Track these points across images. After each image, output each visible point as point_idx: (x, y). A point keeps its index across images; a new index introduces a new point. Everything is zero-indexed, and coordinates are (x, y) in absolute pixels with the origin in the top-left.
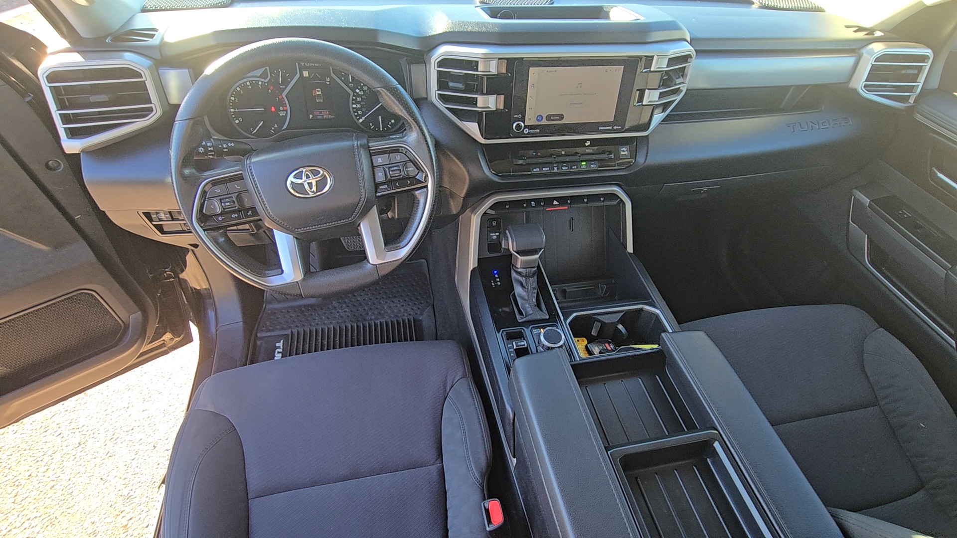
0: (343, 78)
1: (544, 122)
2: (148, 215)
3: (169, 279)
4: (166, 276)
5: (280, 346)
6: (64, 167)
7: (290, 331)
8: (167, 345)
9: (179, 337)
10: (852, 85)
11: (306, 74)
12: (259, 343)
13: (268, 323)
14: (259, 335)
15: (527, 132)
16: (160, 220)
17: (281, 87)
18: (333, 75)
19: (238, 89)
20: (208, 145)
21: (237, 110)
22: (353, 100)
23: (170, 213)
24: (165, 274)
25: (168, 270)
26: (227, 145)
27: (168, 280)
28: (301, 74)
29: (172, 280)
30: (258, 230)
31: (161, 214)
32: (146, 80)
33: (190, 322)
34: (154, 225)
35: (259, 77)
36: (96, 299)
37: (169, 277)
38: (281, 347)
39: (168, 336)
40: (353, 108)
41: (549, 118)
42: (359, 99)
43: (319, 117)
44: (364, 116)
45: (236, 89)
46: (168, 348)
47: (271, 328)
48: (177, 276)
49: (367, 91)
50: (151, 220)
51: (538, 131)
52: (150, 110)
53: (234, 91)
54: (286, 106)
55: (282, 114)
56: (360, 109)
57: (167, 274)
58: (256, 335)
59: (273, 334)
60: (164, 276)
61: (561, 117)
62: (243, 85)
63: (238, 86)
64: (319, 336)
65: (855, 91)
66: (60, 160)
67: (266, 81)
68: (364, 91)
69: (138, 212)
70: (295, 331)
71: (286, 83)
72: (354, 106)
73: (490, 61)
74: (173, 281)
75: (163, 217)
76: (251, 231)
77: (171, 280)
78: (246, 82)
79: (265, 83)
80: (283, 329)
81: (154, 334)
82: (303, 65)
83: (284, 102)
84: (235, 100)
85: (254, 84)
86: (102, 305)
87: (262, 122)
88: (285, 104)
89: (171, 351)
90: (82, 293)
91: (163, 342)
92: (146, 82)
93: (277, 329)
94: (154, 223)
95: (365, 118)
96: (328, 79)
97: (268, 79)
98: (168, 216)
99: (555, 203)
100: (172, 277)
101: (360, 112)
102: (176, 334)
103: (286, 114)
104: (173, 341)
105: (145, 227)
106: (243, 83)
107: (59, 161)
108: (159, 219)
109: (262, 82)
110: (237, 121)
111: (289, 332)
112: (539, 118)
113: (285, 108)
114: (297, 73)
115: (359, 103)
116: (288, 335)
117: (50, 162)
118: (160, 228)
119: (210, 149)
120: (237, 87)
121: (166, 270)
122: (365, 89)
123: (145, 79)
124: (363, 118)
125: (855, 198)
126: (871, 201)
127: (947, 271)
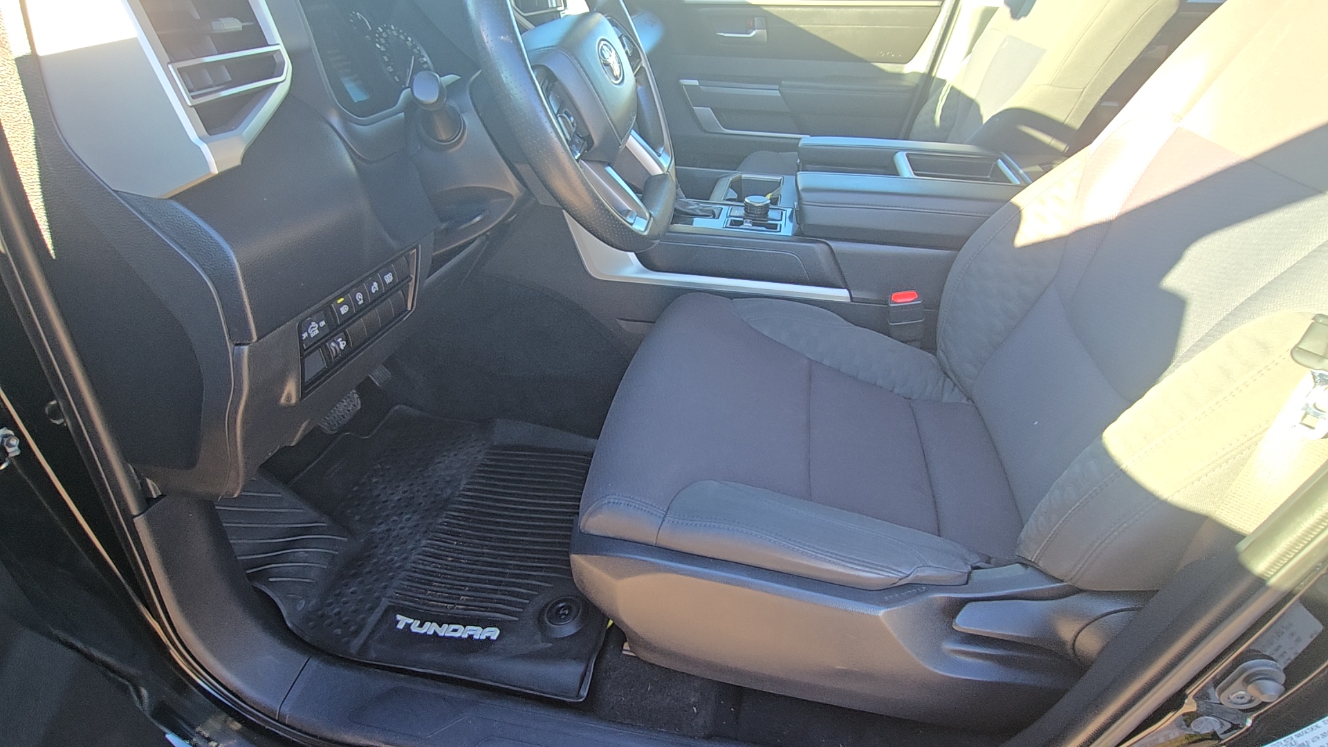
125: (685, 85)
126: (698, 80)
127: (779, 90)
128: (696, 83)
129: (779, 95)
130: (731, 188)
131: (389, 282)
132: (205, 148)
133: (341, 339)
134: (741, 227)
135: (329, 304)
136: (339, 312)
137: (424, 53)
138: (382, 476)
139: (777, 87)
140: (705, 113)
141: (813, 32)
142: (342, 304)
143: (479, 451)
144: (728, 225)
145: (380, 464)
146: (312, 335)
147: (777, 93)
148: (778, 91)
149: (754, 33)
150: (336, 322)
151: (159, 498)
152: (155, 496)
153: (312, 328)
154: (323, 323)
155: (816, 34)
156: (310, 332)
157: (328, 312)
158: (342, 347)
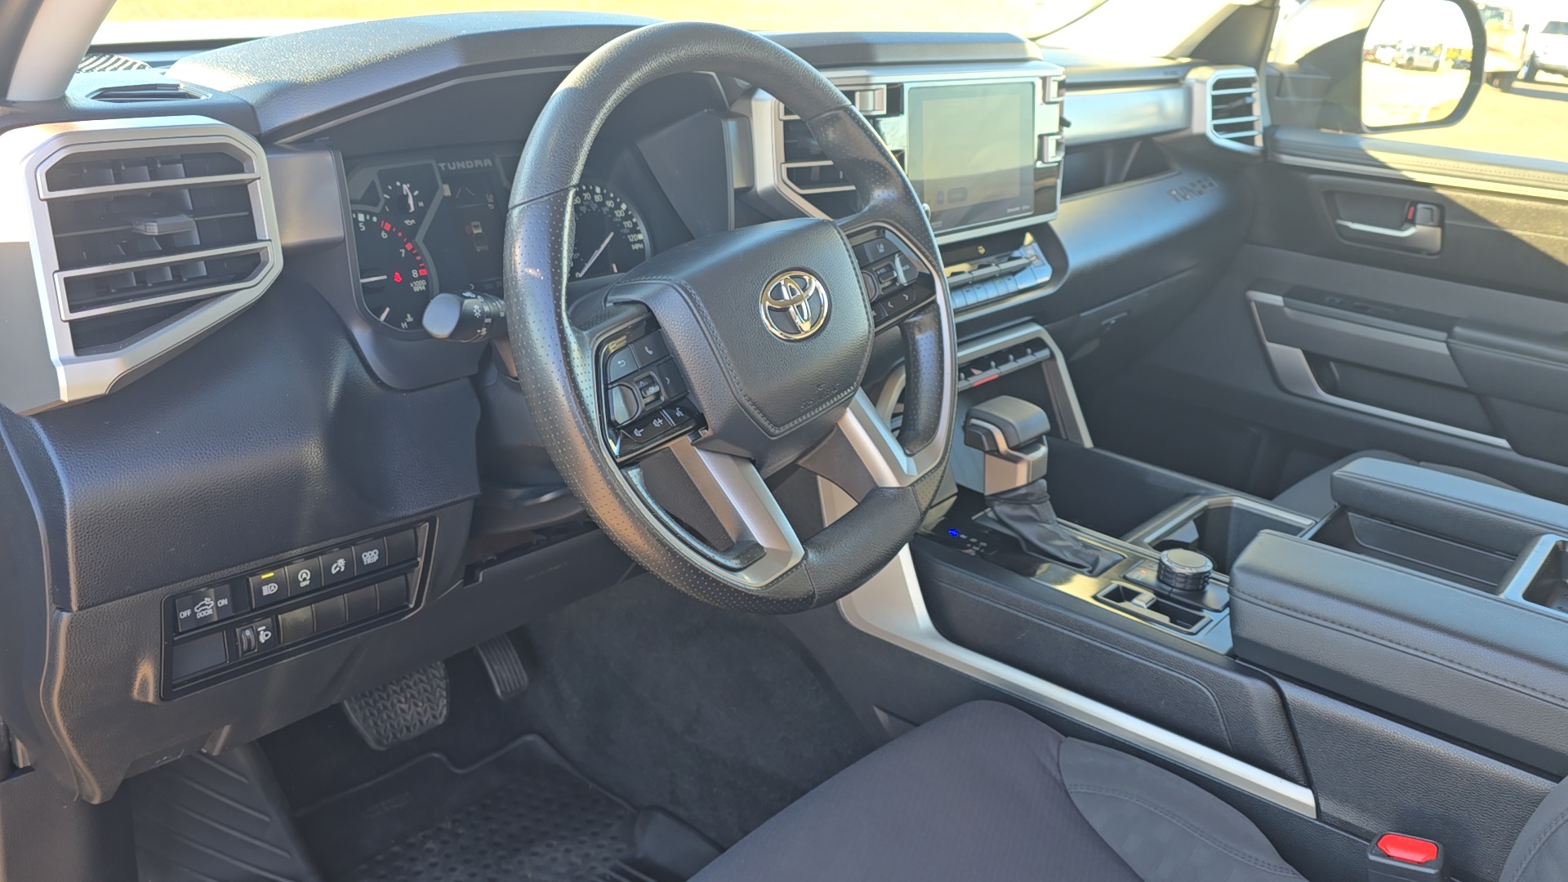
1: (946, 205)
10: (1196, 129)
11: (446, 190)
17: (408, 221)
32: (260, 178)
35: (357, 204)
51: (940, 224)
54: (426, 267)
55: (418, 287)
65: (1203, 137)
67: (374, 210)
73: (874, 90)
79: (371, 216)
82: (443, 169)
83: (420, 258)
88: (423, 260)
92: (256, 182)
96: (491, 199)
97: (379, 205)
99: (975, 372)
103: (428, 287)
109: (365, 215)
112: (940, 198)
113: (424, 272)
114: (438, 187)
123: (257, 176)
125: (1257, 303)
126: (1283, 296)
127: (1446, 342)
128: (1277, 300)
129: (1446, 352)
130: (1195, 521)
131: (369, 562)
132: (61, 371)
133: (264, 628)
134: (1125, 605)
135: (243, 578)
136: (261, 591)
137: (641, 227)
138: (444, 843)
139: (1443, 335)
140: (1289, 357)
141: (1542, 247)
142: (268, 582)
143: (606, 859)
144: (1100, 596)
145: (454, 821)
146: (199, 615)
147: (1442, 349)
148: (1444, 345)
149: (1409, 232)
150: (251, 605)
151: (27, 770)
152: (21, 766)
153: (204, 605)
154: (224, 602)
155: (1549, 251)
156: (196, 610)
157: (238, 589)
158: (263, 639)
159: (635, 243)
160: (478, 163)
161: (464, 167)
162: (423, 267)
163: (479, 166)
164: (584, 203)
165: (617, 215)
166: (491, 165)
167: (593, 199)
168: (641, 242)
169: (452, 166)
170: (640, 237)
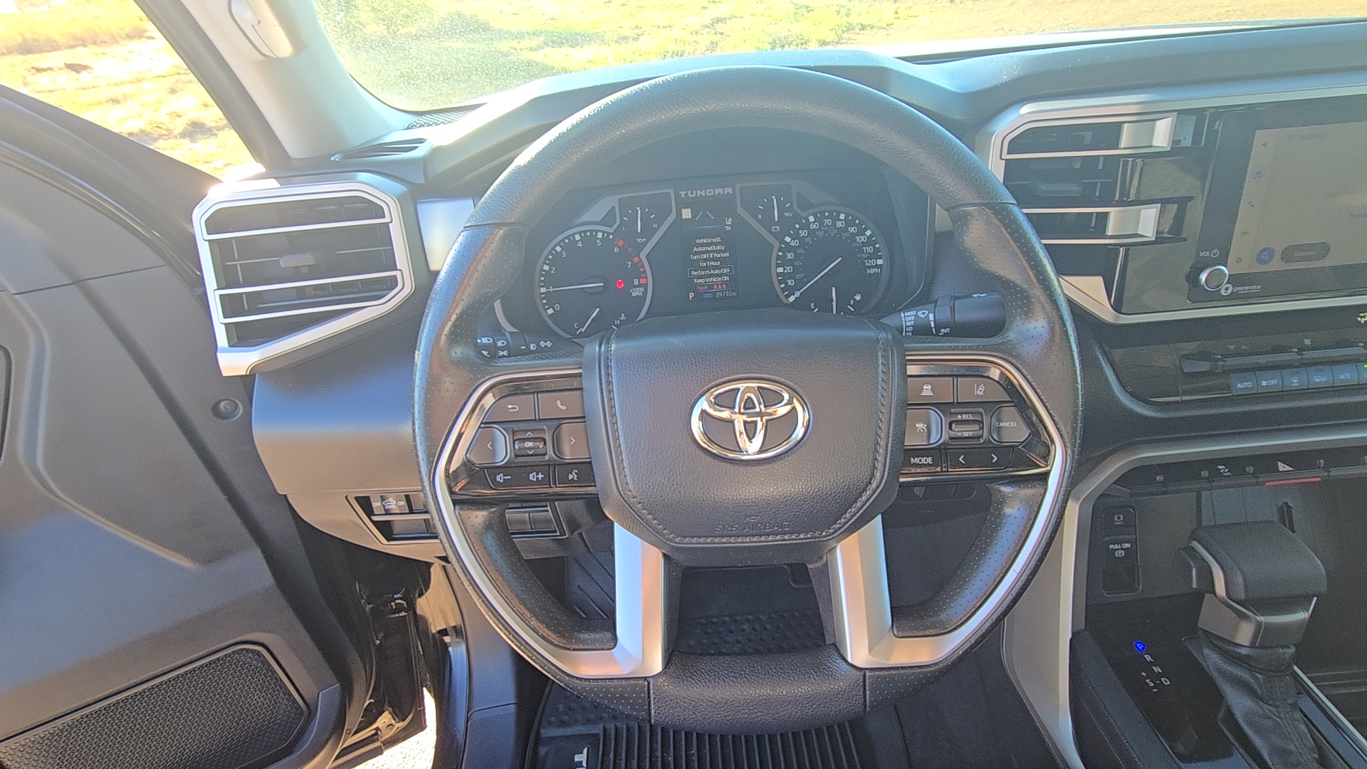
0: (760, 217)
1: (1276, 265)
2: (365, 503)
3: (398, 613)
4: (394, 607)
5: (581, 762)
6: (243, 413)
7: (601, 726)
8: (381, 738)
9: (404, 720)
11: (687, 213)
12: (543, 750)
13: (561, 707)
14: (545, 733)
15: (1229, 292)
16: (387, 513)
17: (638, 240)
18: (740, 211)
19: (558, 249)
20: (499, 344)
21: (552, 290)
22: (778, 257)
23: (407, 497)
24: (393, 604)
25: (398, 596)
26: (538, 345)
27: (397, 615)
28: (679, 214)
29: (403, 614)
30: (572, 533)
31: (391, 499)
32: (391, 222)
33: (425, 689)
34: (374, 522)
35: (599, 223)
36: (265, 662)
37: (399, 609)
38: (584, 764)
39: (385, 719)
40: (778, 274)
41: (1288, 254)
42: (789, 256)
43: (707, 296)
44: (799, 291)
45: (554, 249)
46: (382, 742)
47: (566, 718)
48: (412, 607)
49: (807, 240)
50: (369, 511)
51: (1256, 288)
52: (392, 283)
53: (550, 253)
54: (646, 277)
55: (636, 292)
56: (790, 276)
57: (396, 604)
58: (538, 733)
59: (569, 731)
60: (392, 606)
61: (1324, 249)
62: (567, 241)
63: (558, 244)
64: (657, 743)
66: (238, 399)
67: (611, 230)
68: (801, 239)
69: (346, 497)
70: (611, 729)
71: (648, 232)
72: (780, 270)
73: (1155, 120)
74: (405, 616)
75: (394, 507)
76: (558, 534)
77: (401, 615)
78: (573, 235)
79: (609, 234)
80: (588, 721)
81: (362, 718)
82: (683, 196)
83: (642, 270)
84: (550, 269)
85: (589, 239)
86: (274, 672)
87: (598, 309)
88: (645, 272)
89: (387, 748)
90: (242, 650)
91: (374, 732)
92: (390, 224)
93: (576, 721)
94: (375, 518)
95: (800, 294)
96: (729, 222)
97: (615, 227)
98: (403, 503)
99: (1282, 467)
100: (403, 609)
101: (790, 282)
102: (399, 714)
103: (645, 293)
104: (391, 729)
105: (358, 526)
106: (568, 237)
107: (237, 401)
108: (386, 510)
109: (604, 233)
110: (550, 311)
111: (597, 729)
112: (1265, 255)
113: (643, 281)
114: (671, 212)
115: (790, 262)
116: (598, 734)
117: (222, 404)
118: (386, 529)
119: (501, 353)
120: (555, 246)
121: (396, 596)
122: (803, 234)
123: (389, 221)
124: (798, 294)
153: (389, 502)
159: (870, 267)
160: (718, 191)
161: (704, 194)
162: (644, 277)
163: (719, 194)
164: (823, 228)
165: (858, 240)
166: (731, 192)
167: (834, 224)
168: (877, 267)
169: (692, 193)
170: (880, 262)
